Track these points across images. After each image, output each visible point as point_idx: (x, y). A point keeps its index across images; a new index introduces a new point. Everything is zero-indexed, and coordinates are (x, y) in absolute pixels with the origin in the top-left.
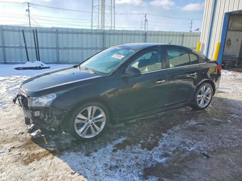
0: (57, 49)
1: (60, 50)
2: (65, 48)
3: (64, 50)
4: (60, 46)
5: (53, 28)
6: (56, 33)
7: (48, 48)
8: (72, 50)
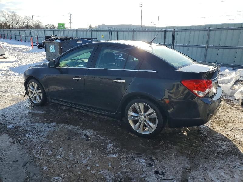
0: (205, 48)
1: (209, 50)
2: (215, 47)
3: (214, 49)
4: (210, 45)
5: (206, 25)
6: (208, 31)
7: (197, 47)
8: (223, 49)
